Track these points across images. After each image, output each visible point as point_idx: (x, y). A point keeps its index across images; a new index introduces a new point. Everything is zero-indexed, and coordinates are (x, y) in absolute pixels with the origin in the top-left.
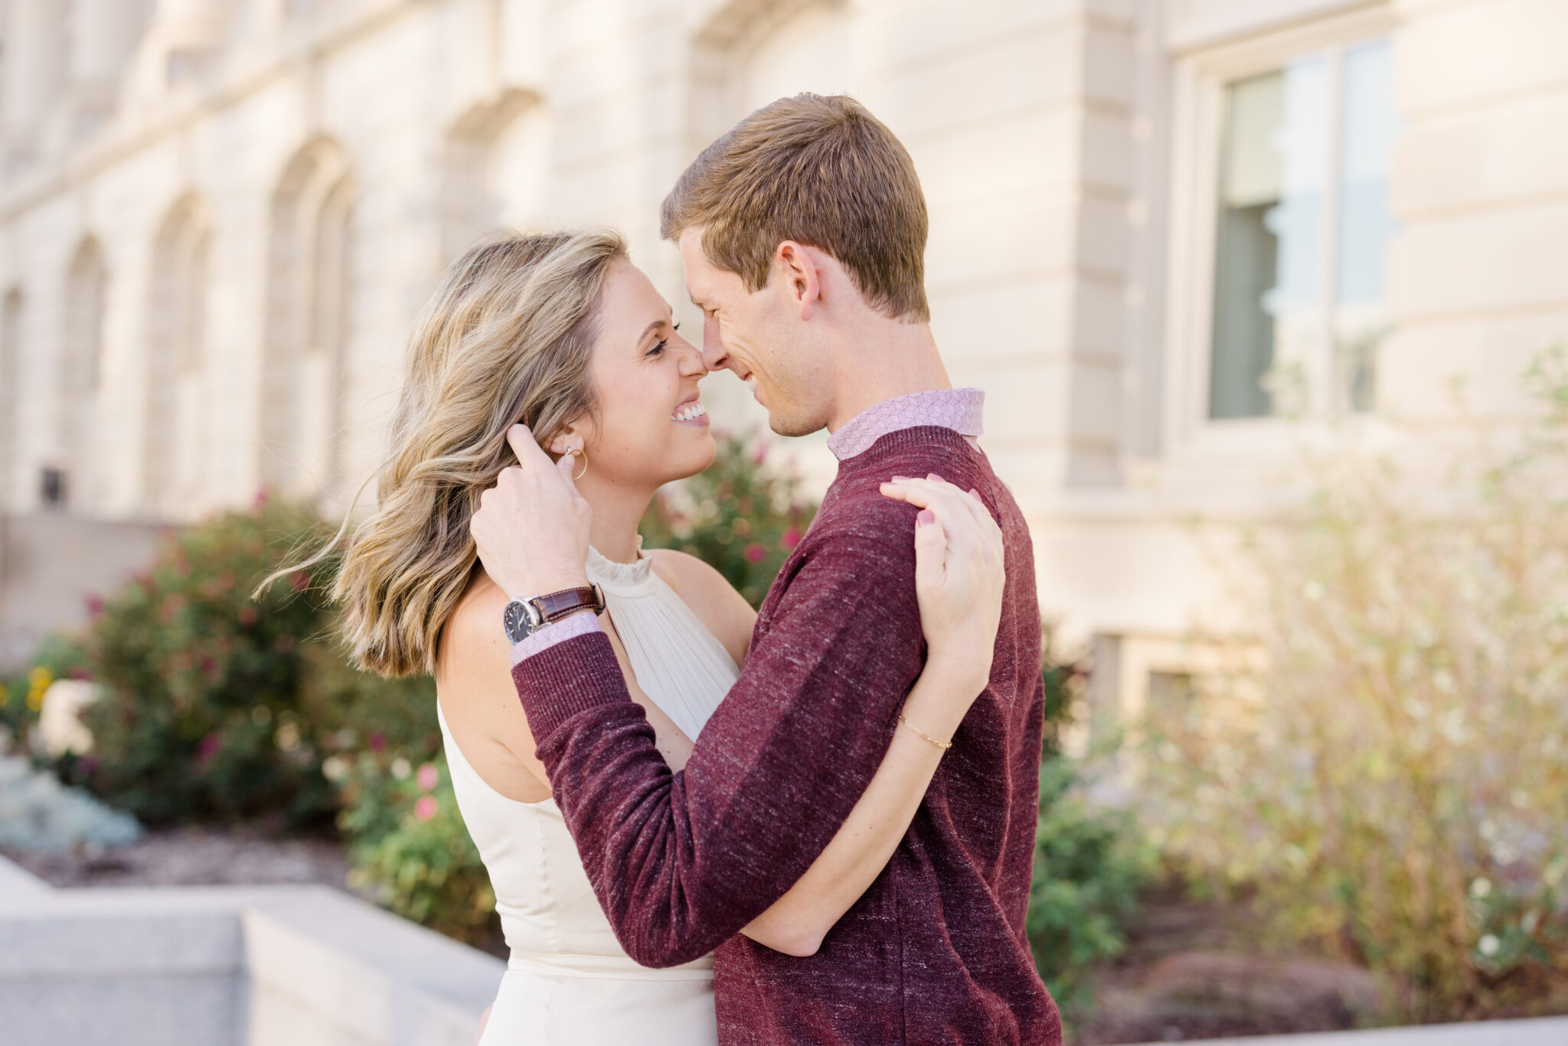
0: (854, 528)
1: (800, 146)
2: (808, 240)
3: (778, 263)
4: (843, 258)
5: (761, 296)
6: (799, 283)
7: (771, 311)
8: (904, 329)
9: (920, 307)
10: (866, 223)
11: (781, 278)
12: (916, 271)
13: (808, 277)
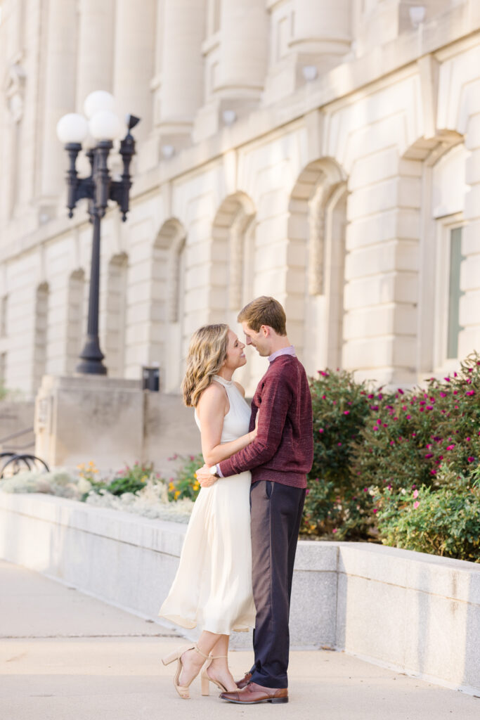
0: (273, 375)
1: (264, 309)
2: (267, 324)
3: (261, 328)
4: (273, 327)
5: (259, 334)
6: (265, 331)
7: (260, 336)
8: (283, 338)
9: (285, 334)
10: (276, 321)
11: (262, 330)
12: (284, 327)
13: (267, 331)
